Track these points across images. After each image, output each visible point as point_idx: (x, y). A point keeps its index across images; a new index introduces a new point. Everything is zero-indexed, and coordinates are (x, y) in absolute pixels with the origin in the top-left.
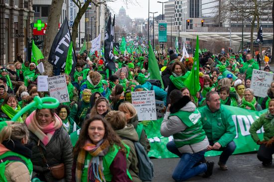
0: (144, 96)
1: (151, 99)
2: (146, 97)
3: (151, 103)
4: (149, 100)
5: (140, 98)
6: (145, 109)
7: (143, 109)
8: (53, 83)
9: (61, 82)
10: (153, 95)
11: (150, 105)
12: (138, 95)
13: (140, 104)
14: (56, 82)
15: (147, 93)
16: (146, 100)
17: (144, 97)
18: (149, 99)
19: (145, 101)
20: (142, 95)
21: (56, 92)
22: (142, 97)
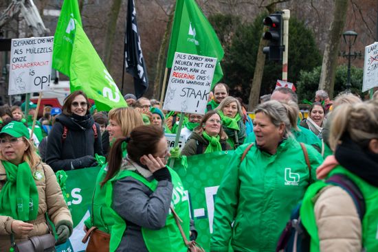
0: (198, 65)
1: (207, 74)
2: (200, 69)
3: (205, 82)
4: (202, 75)
5: (189, 68)
6: (191, 91)
7: (186, 90)
8: (24, 51)
9: (43, 50)
10: (212, 66)
11: (203, 84)
12: (187, 60)
13: (185, 80)
14: (32, 51)
15: (203, 61)
16: (199, 74)
17: (197, 68)
18: (204, 73)
19: (196, 75)
20: (194, 62)
21: (27, 70)
22: (193, 67)
